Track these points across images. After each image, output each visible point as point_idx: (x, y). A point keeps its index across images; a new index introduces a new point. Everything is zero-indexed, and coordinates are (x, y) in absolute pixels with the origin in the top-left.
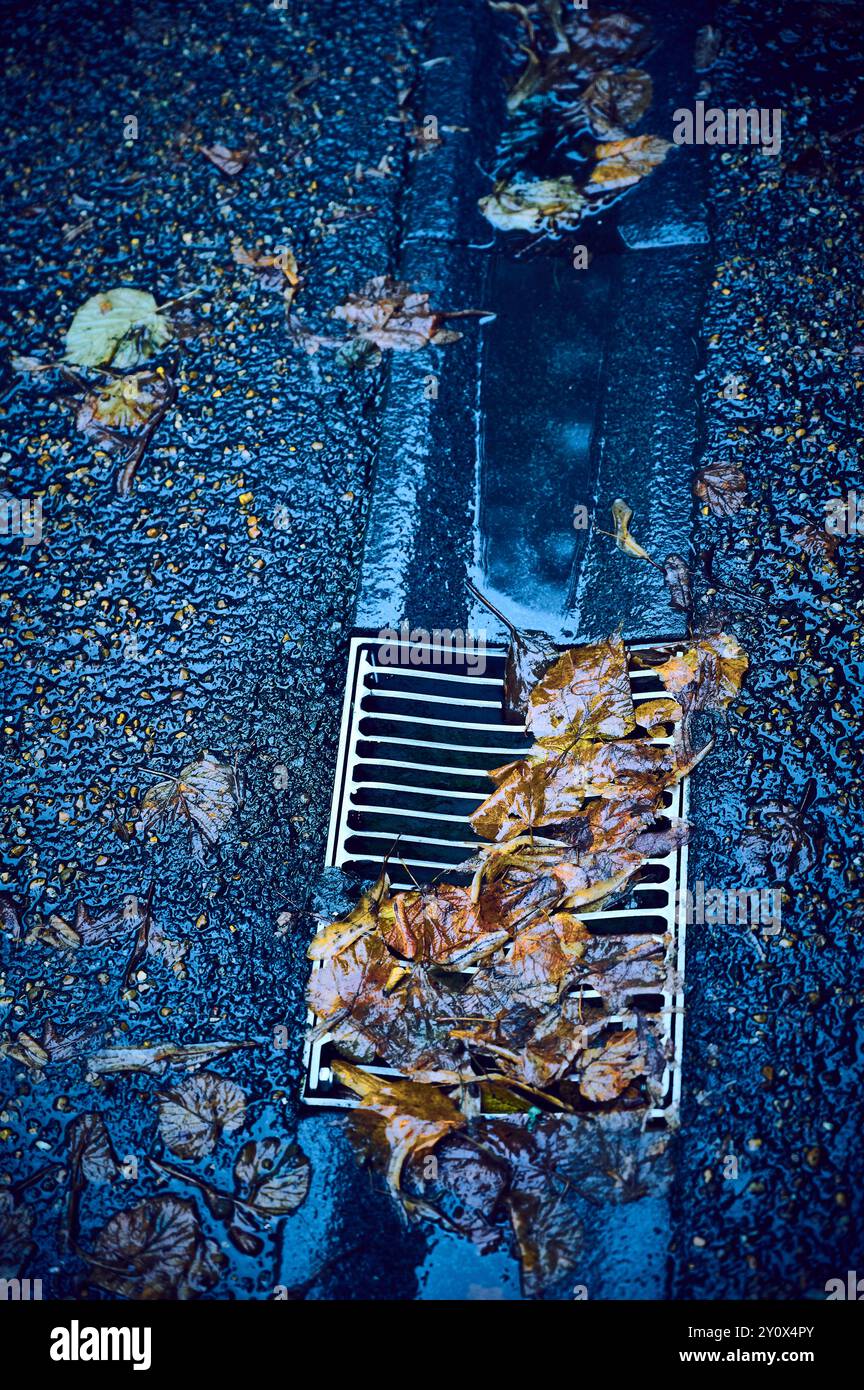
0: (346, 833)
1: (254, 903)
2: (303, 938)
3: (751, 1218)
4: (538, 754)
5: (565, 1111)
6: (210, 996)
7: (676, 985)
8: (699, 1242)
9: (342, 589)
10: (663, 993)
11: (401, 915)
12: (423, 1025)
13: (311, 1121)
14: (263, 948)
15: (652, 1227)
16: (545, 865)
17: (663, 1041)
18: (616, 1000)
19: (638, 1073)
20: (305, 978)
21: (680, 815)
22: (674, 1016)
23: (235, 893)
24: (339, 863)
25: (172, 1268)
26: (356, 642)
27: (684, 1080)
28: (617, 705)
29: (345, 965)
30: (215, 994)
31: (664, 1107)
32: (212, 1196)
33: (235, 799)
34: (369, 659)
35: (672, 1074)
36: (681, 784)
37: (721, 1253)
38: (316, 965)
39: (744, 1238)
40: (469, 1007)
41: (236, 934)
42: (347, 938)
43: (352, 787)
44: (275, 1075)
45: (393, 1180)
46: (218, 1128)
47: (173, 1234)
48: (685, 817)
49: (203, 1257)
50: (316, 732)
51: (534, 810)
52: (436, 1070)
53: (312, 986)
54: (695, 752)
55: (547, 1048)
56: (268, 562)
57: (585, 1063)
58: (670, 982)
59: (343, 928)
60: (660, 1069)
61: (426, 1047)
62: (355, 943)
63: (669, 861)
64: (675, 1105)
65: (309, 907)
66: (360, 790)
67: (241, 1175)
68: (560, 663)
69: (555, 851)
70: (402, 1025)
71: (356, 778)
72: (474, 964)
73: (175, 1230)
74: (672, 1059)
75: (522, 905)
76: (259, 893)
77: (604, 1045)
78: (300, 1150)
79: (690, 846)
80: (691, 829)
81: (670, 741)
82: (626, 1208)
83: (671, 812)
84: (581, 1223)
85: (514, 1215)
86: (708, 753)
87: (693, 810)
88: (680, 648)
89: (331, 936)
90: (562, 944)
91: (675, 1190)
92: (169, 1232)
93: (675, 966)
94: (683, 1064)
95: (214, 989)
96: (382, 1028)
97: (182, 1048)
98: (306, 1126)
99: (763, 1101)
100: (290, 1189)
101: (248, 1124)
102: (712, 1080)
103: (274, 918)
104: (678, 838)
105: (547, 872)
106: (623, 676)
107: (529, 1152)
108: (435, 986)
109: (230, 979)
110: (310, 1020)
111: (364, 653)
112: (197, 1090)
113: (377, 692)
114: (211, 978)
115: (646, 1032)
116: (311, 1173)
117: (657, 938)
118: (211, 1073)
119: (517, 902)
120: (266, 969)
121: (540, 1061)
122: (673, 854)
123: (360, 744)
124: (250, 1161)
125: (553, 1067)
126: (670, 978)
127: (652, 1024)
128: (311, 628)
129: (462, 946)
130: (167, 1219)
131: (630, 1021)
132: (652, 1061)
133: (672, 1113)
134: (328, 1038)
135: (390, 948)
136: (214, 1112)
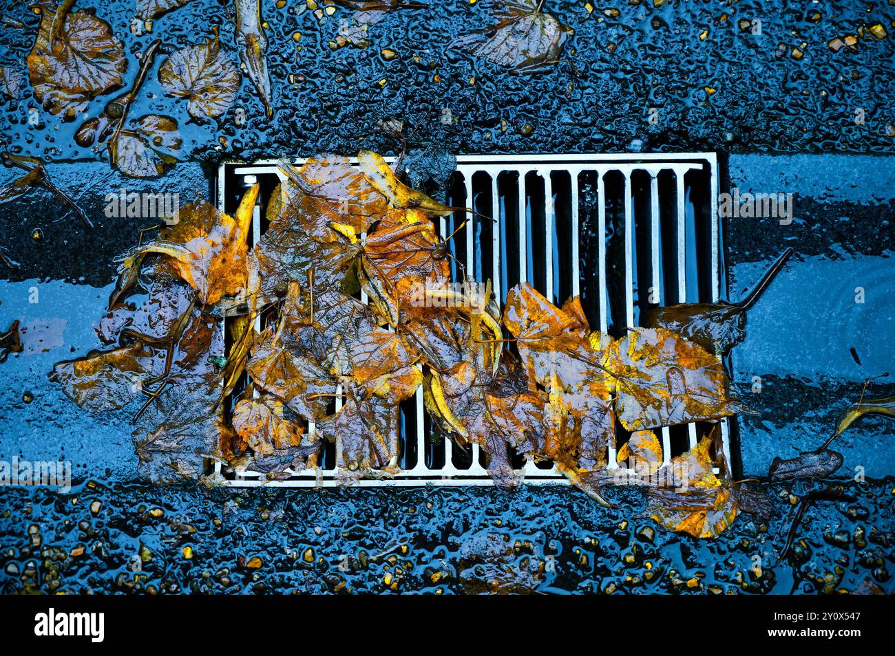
0: (494, 171)
1: (412, 97)
2: (380, 146)
3: (118, 551)
4: (600, 342)
5: (225, 388)
6: (315, 72)
7: (345, 479)
8: (96, 507)
9: (774, 137)
10: (337, 468)
11: (410, 229)
12: (304, 259)
13: (200, 172)
14: (366, 111)
15: (111, 468)
16: (475, 356)
17: (288, 470)
18: (330, 427)
19: (256, 449)
20: (339, 152)
21: (527, 478)
22: (313, 478)
23: (421, 79)
24: (460, 168)
25: (63, 76)
26: (712, 157)
27: (251, 489)
28: (655, 412)
29: (354, 185)
30: (317, 75)
31: (223, 472)
32: (125, 100)
33: (520, 67)
34: (691, 171)
35: (255, 478)
36: (564, 477)
37: (85, 525)
38: (354, 160)
39: (100, 544)
40: (326, 298)
41: (378, 86)
42: (381, 184)
43: (544, 171)
44: (242, 136)
45: (152, 247)
46: (188, 96)
47: (91, 73)
48: (526, 481)
49: (73, 100)
50: (602, 130)
51: (536, 341)
52: (260, 274)
53: (332, 159)
54: (597, 490)
55: (284, 369)
56: (801, 63)
57: (269, 402)
58: (348, 474)
59: (390, 180)
60: (260, 468)
61: (282, 264)
62: (377, 191)
63: (476, 468)
64: (226, 482)
65: (409, 147)
66: (541, 179)
67: (147, 121)
68: (707, 355)
69: (489, 363)
70: (302, 241)
71: (554, 174)
72: (370, 300)
73: (95, 75)
74: (269, 478)
75: (432, 338)
76: (422, 101)
77: (285, 418)
78: (172, 166)
79: (495, 488)
80: (513, 487)
81: (613, 465)
82: (130, 444)
83: (530, 468)
84: (119, 408)
85: (125, 351)
86: (596, 501)
87: (532, 489)
88: (723, 471)
89: (382, 169)
90: (389, 376)
91: (146, 485)
92: (93, 69)
93: (365, 478)
94: (266, 488)
95: (323, 74)
96: (297, 224)
97: (261, 56)
98: (195, 169)
99: (228, 559)
100: (135, 163)
101: (194, 120)
102: (248, 514)
103: (398, 117)
104: (503, 476)
105: (467, 357)
106: (689, 417)
107: (185, 360)
108: (343, 268)
109: (333, 87)
110: (299, 161)
111: (699, 166)
112: (223, 74)
113: (655, 184)
114: (333, 70)
115: (297, 454)
116: (152, 178)
117: (393, 461)
118: (240, 82)
119: (436, 333)
120: (345, 116)
121: (269, 364)
122: (484, 472)
123: (594, 174)
124: (159, 127)
125: (263, 375)
126: (352, 474)
127: (306, 459)
128: (723, 113)
129: (386, 287)
130: (104, 67)
131: (308, 441)
132: (268, 461)
133: (218, 479)
134: (283, 177)
135: (378, 222)
136: (204, 91)
